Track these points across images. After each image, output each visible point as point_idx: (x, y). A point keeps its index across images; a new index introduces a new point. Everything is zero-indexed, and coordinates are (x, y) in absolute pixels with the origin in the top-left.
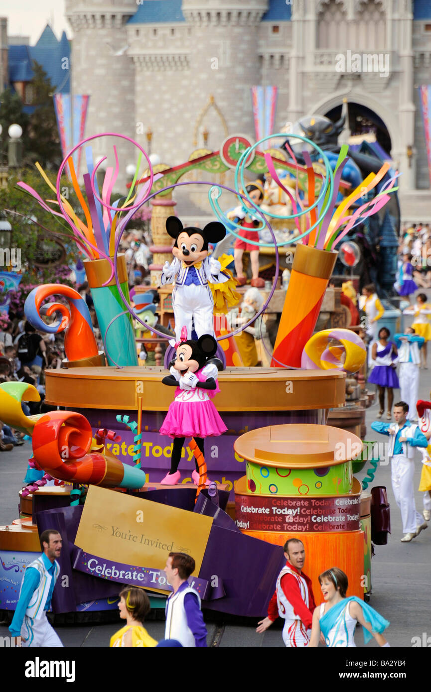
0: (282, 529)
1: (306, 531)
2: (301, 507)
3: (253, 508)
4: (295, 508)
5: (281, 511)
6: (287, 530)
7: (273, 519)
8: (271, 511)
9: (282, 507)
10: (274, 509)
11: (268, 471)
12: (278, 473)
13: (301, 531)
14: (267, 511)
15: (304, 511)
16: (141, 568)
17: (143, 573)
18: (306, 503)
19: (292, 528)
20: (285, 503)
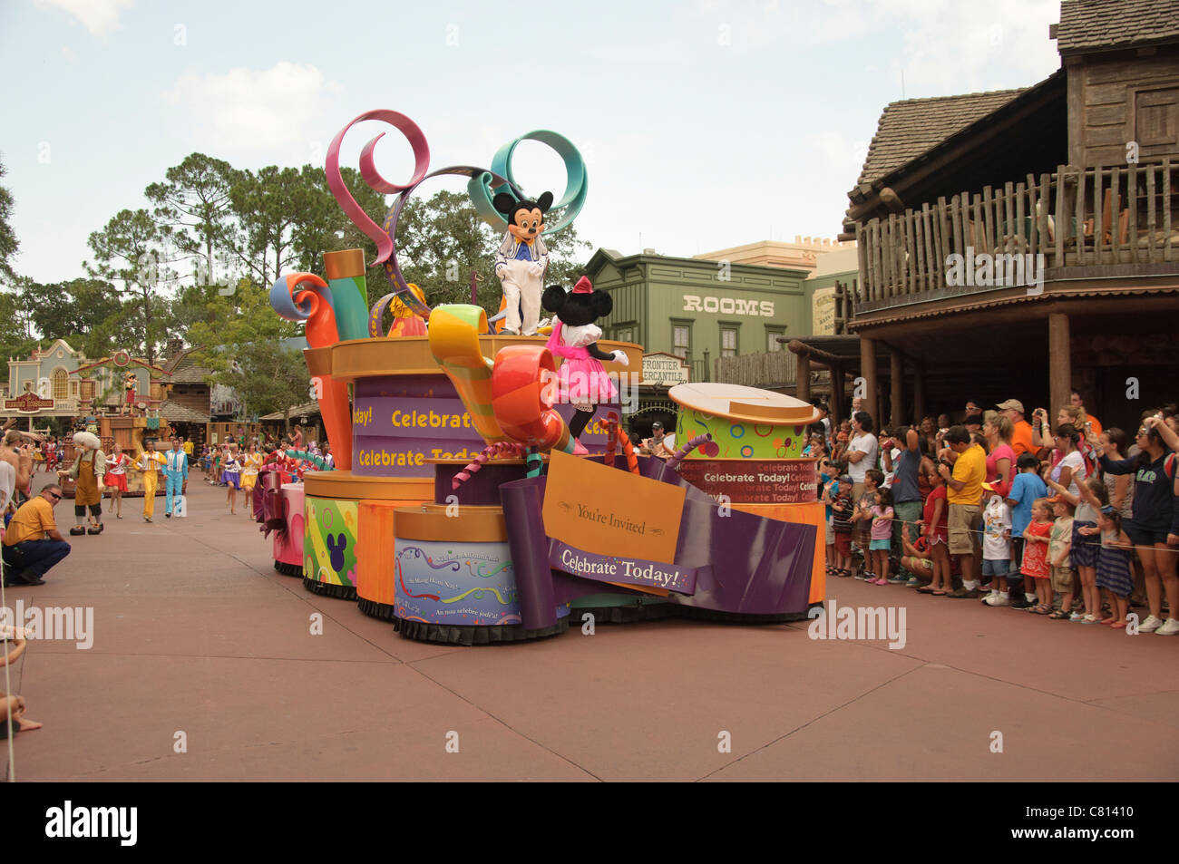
0: (771, 501)
1: (795, 502)
2: (791, 473)
3: (727, 476)
4: (784, 473)
5: (770, 479)
6: (777, 502)
7: (759, 489)
8: (757, 478)
9: (770, 474)
10: (761, 475)
11: (743, 429)
12: (757, 432)
13: (791, 502)
14: (751, 479)
15: (794, 477)
16: (612, 558)
17: (615, 564)
18: (795, 468)
19: (782, 498)
20: (774, 468)
